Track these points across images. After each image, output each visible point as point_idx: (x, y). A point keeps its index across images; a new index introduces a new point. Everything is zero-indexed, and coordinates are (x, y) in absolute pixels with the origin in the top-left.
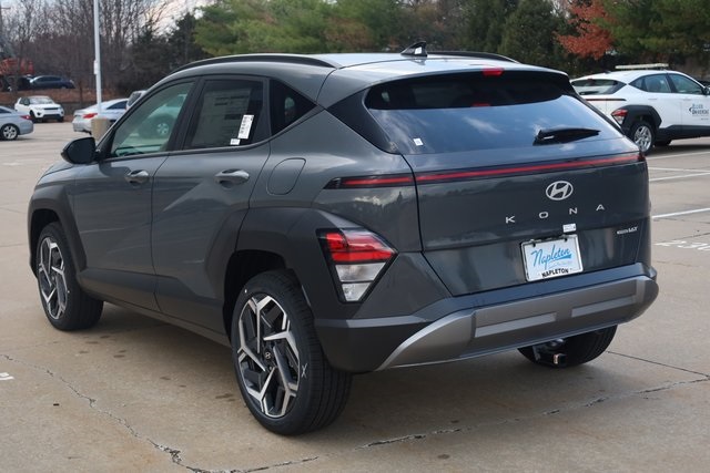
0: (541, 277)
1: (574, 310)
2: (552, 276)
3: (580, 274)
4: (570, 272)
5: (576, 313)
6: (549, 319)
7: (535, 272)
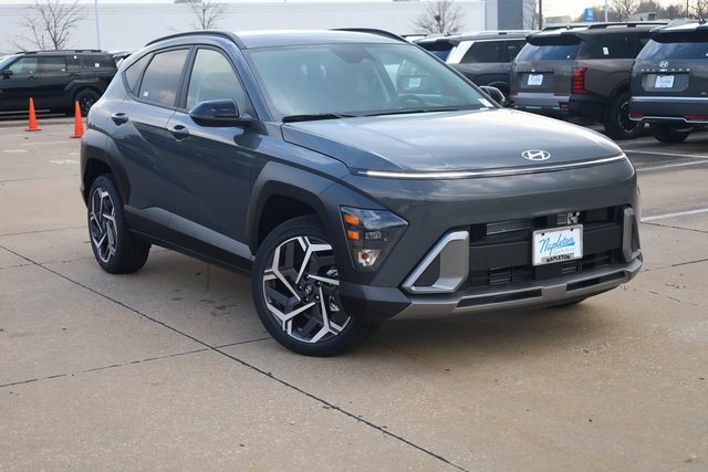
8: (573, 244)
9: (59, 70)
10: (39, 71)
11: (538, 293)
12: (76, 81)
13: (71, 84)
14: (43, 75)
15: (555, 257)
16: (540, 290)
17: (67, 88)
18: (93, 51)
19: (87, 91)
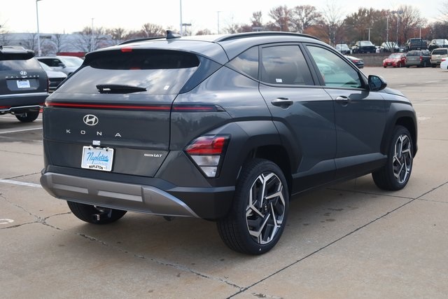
0: (88, 168)
1: (100, 192)
2: (94, 168)
3: (108, 172)
4: (104, 169)
5: (101, 193)
6: (85, 191)
7: (86, 164)
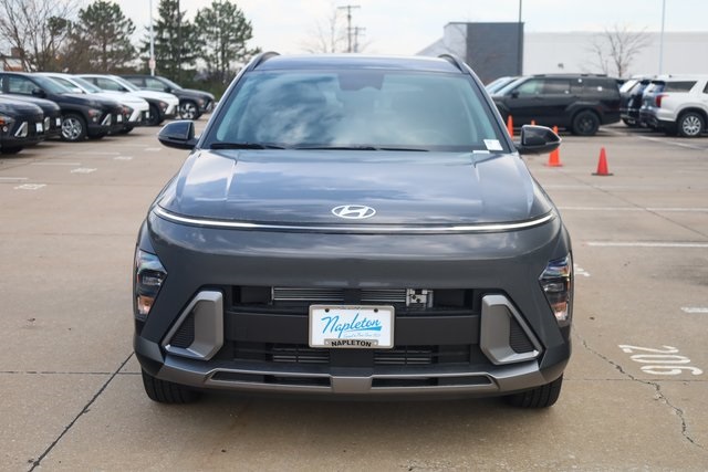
8: (379, 329)
9: (563, 92)
10: (545, 91)
11: (326, 381)
12: (579, 103)
13: (571, 106)
14: (547, 96)
15: (344, 342)
16: (328, 379)
17: (567, 109)
18: (599, 76)
19: (588, 112)
